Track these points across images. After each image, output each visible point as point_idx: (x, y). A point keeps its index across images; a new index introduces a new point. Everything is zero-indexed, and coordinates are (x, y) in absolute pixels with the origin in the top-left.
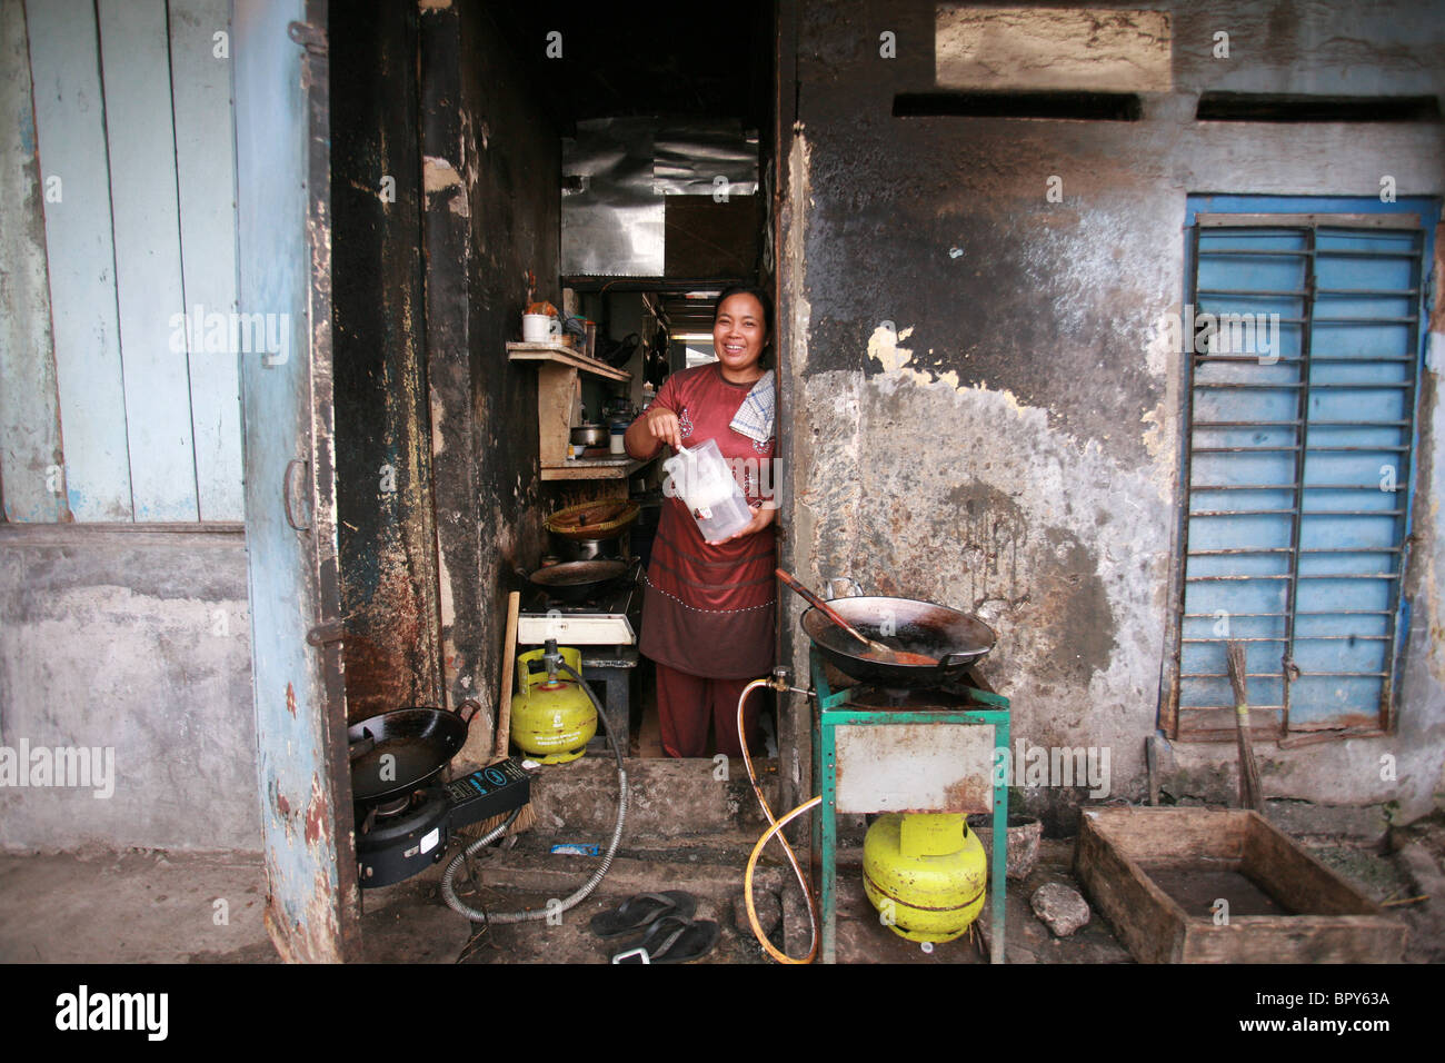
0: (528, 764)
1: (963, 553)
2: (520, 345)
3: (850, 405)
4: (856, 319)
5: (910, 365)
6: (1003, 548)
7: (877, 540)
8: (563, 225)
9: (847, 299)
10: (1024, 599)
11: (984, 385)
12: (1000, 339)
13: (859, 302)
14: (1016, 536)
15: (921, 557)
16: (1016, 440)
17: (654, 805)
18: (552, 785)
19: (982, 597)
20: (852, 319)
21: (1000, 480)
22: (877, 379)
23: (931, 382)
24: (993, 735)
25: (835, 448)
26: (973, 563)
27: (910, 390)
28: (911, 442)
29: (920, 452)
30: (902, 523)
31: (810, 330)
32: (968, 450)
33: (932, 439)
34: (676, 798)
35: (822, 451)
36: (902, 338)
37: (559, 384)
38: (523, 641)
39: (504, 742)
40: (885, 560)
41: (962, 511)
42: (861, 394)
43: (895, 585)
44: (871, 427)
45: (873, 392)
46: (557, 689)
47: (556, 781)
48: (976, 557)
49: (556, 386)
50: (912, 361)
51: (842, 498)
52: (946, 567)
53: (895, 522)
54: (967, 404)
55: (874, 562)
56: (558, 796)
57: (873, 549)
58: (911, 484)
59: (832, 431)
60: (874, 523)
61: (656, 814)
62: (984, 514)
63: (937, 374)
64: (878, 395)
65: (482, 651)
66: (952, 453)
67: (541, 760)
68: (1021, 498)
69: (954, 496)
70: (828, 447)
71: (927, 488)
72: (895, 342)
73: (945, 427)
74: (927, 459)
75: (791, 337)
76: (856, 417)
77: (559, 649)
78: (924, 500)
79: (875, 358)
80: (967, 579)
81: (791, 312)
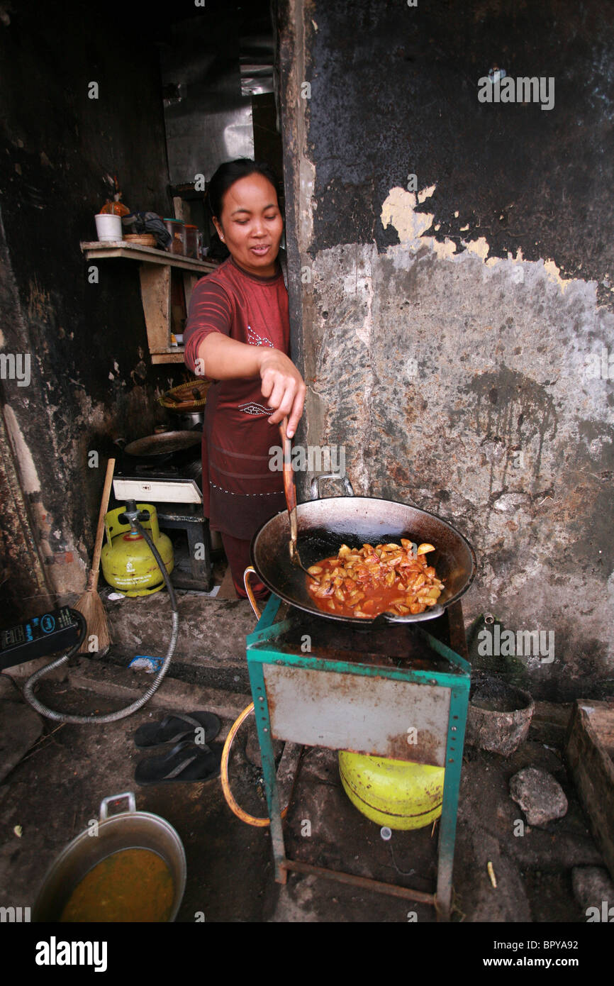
0: (114, 597)
1: (482, 445)
2: (93, 245)
3: (362, 283)
4: (367, 179)
5: (430, 233)
6: (528, 441)
7: (390, 429)
9: (357, 155)
10: (546, 493)
11: (520, 254)
12: (545, 193)
13: (371, 157)
14: (543, 429)
15: (436, 447)
16: (554, 320)
17: (206, 637)
19: (500, 490)
20: (363, 179)
21: (531, 367)
22: (393, 252)
23: (454, 253)
24: (447, 697)
25: (345, 332)
26: (492, 454)
27: (429, 263)
28: (429, 325)
29: (439, 335)
30: (417, 412)
31: (315, 198)
32: (495, 332)
33: (453, 320)
34: (223, 633)
35: (331, 336)
36: (422, 199)
37: (157, 281)
38: (116, 498)
39: (94, 580)
40: (398, 449)
41: (484, 401)
42: (374, 271)
43: (409, 474)
44: (384, 308)
45: (387, 267)
46: (137, 539)
48: (496, 450)
49: (154, 283)
50: (433, 227)
51: (353, 385)
52: (463, 458)
53: (409, 411)
54: (497, 278)
55: (385, 451)
57: (385, 438)
58: (427, 371)
59: (342, 314)
60: (387, 412)
61: (208, 643)
62: (509, 405)
63: (463, 243)
64: (393, 271)
65: (67, 512)
66: (477, 337)
68: (555, 387)
69: (476, 384)
70: (337, 332)
71: (445, 375)
72: (414, 205)
73: (469, 306)
74: (447, 343)
75: (296, 208)
76: (368, 298)
78: (442, 388)
79: (390, 226)
80: (485, 472)
81: (296, 178)
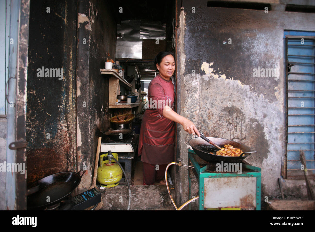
0: (102, 188)
1: (227, 125)
2: (104, 70)
3: (196, 83)
4: (198, 60)
5: (212, 72)
6: (239, 124)
7: (204, 121)
8: (117, 46)
9: (196, 54)
10: (244, 138)
11: (232, 79)
12: (236, 66)
13: (199, 55)
14: (242, 120)
15: (216, 126)
16: (242, 94)
17: (139, 200)
18: (109, 194)
19: (233, 138)
20: (197, 59)
21: (238, 105)
22: (204, 76)
23: (218, 77)
25: (192, 95)
26: (230, 128)
27: (213, 79)
28: (213, 94)
29: (216, 96)
30: (211, 117)
31: (185, 62)
32: (229, 96)
33: (219, 93)
34: (145, 197)
35: (189, 96)
36: (210, 65)
37: (115, 83)
38: (102, 151)
39: (95, 181)
40: (206, 127)
41: (227, 114)
42: (199, 80)
43: (209, 134)
44: (202, 89)
45: (203, 80)
46: (111, 165)
47: (110, 193)
48: (231, 126)
49: (113, 84)
50: (213, 71)
51: (194, 109)
52: (223, 129)
53: (209, 116)
54: (228, 84)
55: (203, 128)
56: (110, 197)
57: (203, 124)
58: (213, 106)
59: (192, 90)
60: (203, 117)
61: (139, 203)
62: (233, 114)
63: (220, 75)
64: (204, 81)
65: (89, 154)
66: (224, 97)
67: (106, 186)
68: (243, 110)
69: (226, 109)
70: (190, 95)
71: (217, 107)
72: (209, 66)
73: (223, 90)
74: (218, 99)
75: (180, 64)
76: (198, 87)
77: (112, 153)
78: (217, 110)
79: (203, 70)
80: (229, 133)
81: (180, 57)
